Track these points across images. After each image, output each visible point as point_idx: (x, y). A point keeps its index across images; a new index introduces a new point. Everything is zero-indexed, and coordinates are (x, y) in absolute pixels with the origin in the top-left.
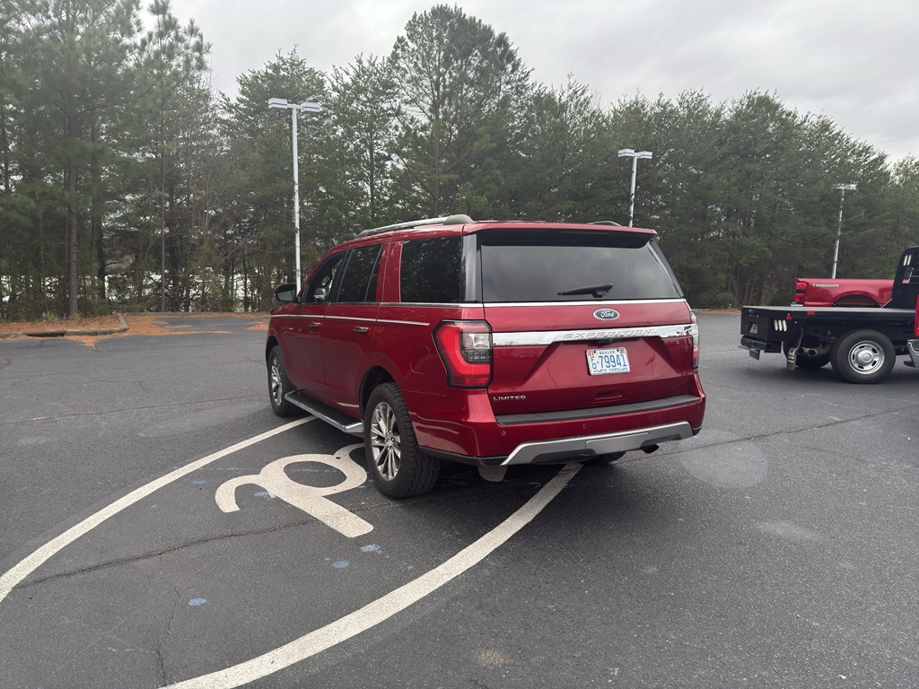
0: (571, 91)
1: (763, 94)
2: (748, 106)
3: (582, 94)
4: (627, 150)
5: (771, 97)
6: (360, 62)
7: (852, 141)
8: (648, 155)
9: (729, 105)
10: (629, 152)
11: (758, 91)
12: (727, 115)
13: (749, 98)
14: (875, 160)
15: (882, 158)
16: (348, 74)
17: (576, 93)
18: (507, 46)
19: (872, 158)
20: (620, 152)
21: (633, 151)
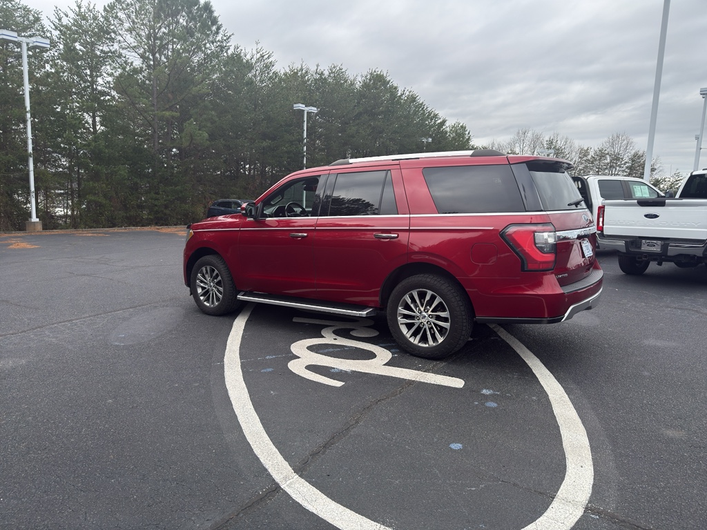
0: (259, 55)
1: (379, 73)
2: (370, 80)
3: (269, 58)
4: (301, 105)
5: (385, 75)
6: (80, 7)
7: (429, 109)
8: (314, 110)
9: (359, 79)
10: (301, 106)
11: (377, 70)
12: (358, 85)
13: (371, 74)
14: (441, 123)
15: (444, 122)
16: (67, 16)
17: (263, 57)
18: (211, 12)
19: (439, 121)
20: (295, 105)
21: (304, 106)
